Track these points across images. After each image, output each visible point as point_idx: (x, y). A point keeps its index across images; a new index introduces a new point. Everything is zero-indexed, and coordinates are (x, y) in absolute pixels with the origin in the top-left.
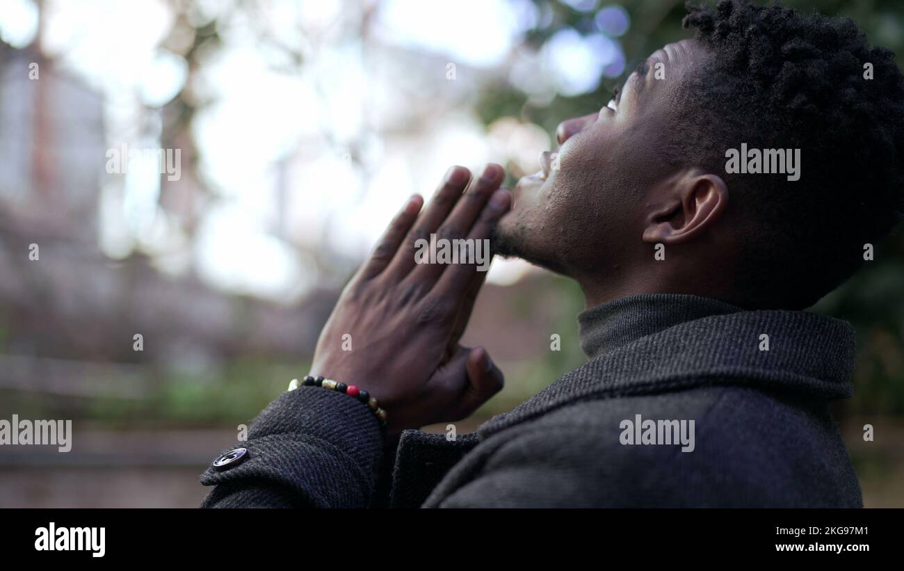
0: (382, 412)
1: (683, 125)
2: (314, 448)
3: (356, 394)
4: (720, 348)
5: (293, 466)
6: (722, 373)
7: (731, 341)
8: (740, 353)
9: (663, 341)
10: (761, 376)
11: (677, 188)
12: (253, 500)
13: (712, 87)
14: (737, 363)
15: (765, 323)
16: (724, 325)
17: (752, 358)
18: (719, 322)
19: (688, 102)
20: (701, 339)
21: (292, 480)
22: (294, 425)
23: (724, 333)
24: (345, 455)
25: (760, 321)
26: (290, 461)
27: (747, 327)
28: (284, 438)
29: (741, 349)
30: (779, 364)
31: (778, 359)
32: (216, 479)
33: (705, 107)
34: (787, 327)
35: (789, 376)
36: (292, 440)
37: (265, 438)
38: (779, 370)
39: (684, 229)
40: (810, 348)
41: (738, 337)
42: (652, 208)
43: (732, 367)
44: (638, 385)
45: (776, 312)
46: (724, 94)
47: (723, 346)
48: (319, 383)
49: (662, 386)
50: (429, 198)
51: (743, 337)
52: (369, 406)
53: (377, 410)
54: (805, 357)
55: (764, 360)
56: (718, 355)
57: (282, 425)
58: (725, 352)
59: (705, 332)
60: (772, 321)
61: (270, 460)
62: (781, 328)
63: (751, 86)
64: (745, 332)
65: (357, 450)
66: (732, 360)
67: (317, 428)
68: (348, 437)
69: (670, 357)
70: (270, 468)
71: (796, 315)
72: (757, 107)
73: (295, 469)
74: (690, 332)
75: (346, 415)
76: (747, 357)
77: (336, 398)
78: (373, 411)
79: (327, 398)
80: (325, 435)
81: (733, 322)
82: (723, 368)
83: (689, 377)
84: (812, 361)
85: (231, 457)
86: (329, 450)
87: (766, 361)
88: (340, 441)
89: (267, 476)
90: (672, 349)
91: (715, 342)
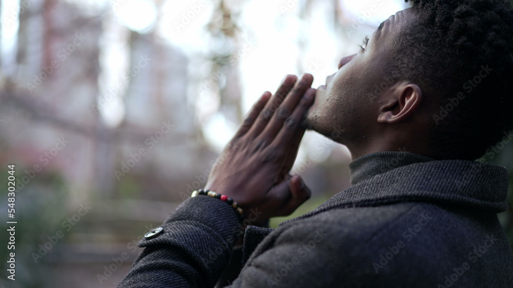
0: (240, 210)
1: (400, 56)
2: (198, 229)
3: (226, 200)
4: (417, 181)
5: (185, 238)
6: (414, 195)
7: (424, 177)
8: (428, 183)
9: (387, 177)
10: (438, 197)
11: (395, 92)
12: (162, 256)
13: (416, 34)
14: (425, 190)
15: (446, 167)
16: (422, 168)
17: (435, 187)
18: (419, 166)
19: (402, 43)
20: (407, 176)
21: (183, 246)
22: (190, 216)
23: (421, 173)
24: (215, 233)
25: (443, 166)
26: (184, 236)
27: (435, 169)
28: (183, 223)
29: (429, 181)
30: (451, 190)
31: (451, 187)
32: (144, 244)
33: (411, 46)
34: (459, 169)
35: (457, 197)
36: (187, 224)
37: (174, 223)
38: (451, 194)
39: (398, 115)
40: (472, 182)
41: (428, 175)
42: (382, 103)
43: (421, 192)
44: (366, 201)
45: (454, 161)
46: (422, 38)
47: (419, 180)
48: (206, 193)
49: (379, 201)
50: (274, 92)
51: (431, 175)
52: (233, 207)
53: (237, 208)
54: (468, 186)
55: (442, 188)
56: (414, 185)
57: (184, 216)
58: (419, 183)
59: (410, 172)
60: (450, 166)
61: (173, 235)
62: (455, 170)
63: (437, 33)
64: (433, 172)
65: (223, 231)
66: (422, 188)
67: (201, 218)
68: (218, 223)
69: (389, 186)
70: (172, 239)
71: (466, 163)
72: (440, 44)
73: (186, 240)
74: (402, 172)
75: (219, 211)
76: (432, 186)
77: (214, 201)
78: (235, 209)
79: (209, 202)
80: (206, 222)
81: (427, 167)
82: (416, 192)
83: (395, 197)
84: (473, 189)
85: (154, 232)
86: (206, 230)
87: (443, 188)
88: (214, 225)
89: (170, 243)
90: (390, 182)
91: (415, 178)
